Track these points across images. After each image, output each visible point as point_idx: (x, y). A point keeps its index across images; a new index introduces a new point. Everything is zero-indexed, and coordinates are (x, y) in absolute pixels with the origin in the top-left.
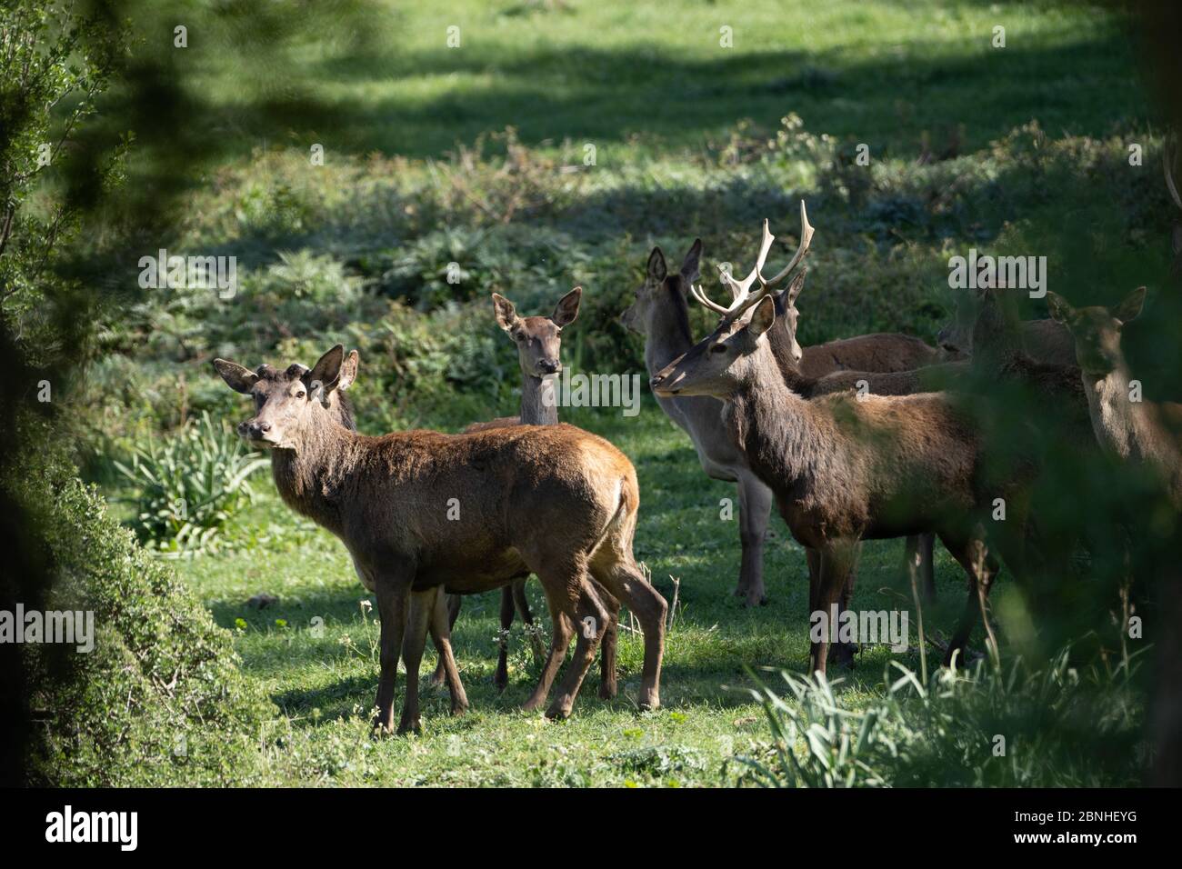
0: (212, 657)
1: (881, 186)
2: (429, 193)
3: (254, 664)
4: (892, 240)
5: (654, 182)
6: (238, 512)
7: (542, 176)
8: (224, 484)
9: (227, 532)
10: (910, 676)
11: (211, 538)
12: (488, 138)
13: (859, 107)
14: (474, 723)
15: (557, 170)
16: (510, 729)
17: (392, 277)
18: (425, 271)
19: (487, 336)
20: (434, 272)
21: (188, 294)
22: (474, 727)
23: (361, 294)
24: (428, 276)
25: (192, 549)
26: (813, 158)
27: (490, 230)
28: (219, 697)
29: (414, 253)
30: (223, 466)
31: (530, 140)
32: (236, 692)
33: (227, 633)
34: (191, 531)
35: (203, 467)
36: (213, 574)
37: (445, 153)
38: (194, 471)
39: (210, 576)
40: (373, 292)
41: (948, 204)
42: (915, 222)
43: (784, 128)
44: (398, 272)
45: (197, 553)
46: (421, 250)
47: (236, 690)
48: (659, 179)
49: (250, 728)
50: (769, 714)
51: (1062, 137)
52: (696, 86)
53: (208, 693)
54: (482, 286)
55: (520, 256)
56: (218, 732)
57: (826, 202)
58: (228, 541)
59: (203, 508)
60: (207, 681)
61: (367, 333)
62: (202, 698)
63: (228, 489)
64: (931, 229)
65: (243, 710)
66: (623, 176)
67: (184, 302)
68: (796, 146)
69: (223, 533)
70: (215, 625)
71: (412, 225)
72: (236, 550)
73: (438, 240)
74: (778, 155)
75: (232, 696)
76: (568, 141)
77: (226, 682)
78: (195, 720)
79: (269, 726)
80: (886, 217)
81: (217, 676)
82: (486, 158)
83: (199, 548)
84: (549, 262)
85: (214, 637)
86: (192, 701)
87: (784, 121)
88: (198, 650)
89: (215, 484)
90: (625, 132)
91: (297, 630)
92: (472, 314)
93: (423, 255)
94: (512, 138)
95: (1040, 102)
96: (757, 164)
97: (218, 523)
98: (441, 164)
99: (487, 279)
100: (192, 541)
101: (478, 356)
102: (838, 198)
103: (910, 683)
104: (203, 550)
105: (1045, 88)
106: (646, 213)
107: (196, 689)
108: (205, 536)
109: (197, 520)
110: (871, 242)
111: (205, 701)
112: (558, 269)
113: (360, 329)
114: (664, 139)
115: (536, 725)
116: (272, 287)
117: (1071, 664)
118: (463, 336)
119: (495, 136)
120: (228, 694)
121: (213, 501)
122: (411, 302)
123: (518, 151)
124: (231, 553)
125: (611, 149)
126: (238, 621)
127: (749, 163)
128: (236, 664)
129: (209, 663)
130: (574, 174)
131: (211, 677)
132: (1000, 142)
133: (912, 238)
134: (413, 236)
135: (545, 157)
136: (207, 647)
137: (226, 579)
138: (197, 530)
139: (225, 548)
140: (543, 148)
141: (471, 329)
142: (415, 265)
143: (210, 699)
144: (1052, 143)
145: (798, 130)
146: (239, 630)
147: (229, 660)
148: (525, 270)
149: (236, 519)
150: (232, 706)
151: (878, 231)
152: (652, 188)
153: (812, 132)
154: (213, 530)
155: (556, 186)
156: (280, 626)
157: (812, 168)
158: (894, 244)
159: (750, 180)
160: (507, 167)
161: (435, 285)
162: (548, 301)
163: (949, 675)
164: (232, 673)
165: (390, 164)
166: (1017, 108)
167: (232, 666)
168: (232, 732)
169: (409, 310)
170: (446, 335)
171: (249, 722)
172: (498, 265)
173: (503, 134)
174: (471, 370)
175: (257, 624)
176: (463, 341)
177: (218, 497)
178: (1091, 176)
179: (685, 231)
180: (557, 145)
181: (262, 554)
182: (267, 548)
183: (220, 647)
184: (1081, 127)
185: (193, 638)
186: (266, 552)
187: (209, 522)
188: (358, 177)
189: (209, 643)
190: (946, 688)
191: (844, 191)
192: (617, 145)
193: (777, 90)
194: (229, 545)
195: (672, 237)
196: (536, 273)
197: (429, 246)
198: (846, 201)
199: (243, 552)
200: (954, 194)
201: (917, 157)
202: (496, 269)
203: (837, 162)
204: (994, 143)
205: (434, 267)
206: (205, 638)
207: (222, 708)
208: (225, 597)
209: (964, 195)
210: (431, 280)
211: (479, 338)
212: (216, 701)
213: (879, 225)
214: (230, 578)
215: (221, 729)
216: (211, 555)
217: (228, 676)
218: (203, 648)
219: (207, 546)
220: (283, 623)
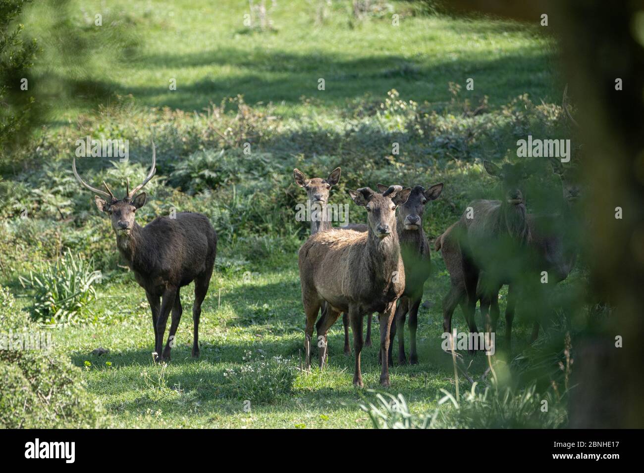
0: (70, 382)
1: (442, 129)
2: (194, 131)
3: (95, 388)
4: (447, 159)
5: (318, 126)
6: (88, 304)
7: (257, 121)
8: (80, 288)
9: (82, 314)
10: (449, 396)
11: (73, 317)
12: (228, 100)
13: (430, 86)
14: (213, 419)
15: (265, 119)
16: (233, 423)
17: (174, 175)
18: (193, 173)
19: (225, 208)
20: (197, 173)
21: (63, 184)
22: (214, 422)
23: (157, 185)
24: (193, 175)
25: (62, 323)
26: (404, 113)
27: (228, 151)
28: (74, 404)
29: (187, 162)
30: (80, 278)
31: (251, 101)
32: (84, 402)
33: (79, 369)
34: (62, 313)
35: (69, 278)
36: (74, 336)
37: (204, 109)
38: (64, 280)
39: (72, 337)
40: (163, 183)
41: (477, 140)
42: (460, 149)
43: (389, 97)
44: (177, 173)
45: (66, 325)
46: (191, 161)
47: (83, 401)
48: (320, 124)
49: (91, 421)
50: (371, 417)
51: (540, 104)
52: (342, 73)
53: (68, 402)
54: (223, 182)
55: (243, 165)
56: (73, 423)
57: (411, 137)
58: (83, 319)
59: (69, 300)
60: (68, 396)
61: (160, 206)
62: (65, 405)
63: (82, 291)
64: (468, 153)
65: (87, 412)
66: (301, 122)
67: (61, 188)
68: (396, 108)
69: (80, 314)
70: (72, 365)
71: (185, 147)
72: (87, 324)
73: (199, 156)
74: (386, 112)
75: (81, 404)
76: (271, 103)
77: (78, 396)
78: (61, 416)
79: (101, 420)
80: (444, 146)
81: (73, 393)
82: (226, 112)
83: (66, 322)
84: (260, 168)
85: (72, 371)
86: (59, 406)
87: (389, 93)
88: (63, 379)
89: (75, 288)
90: (302, 98)
91: (118, 369)
92: (217, 196)
93: (191, 164)
94: (241, 101)
95: (529, 84)
96: (375, 117)
97: (77, 308)
98: (201, 115)
99: (225, 177)
100: (62, 318)
101: (220, 219)
102: (417, 135)
103: (449, 400)
104: (69, 323)
105: (532, 77)
106: (313, 142)
107: (62, 401)
108: (70, 316)
109: (65, 307)
110: (435, 160)
111: (67, 406)
112: (264, 172)
113: (156, 204)
114: (323, 102)
115: (247, 421)
116: (108, 181)
117: (536, 391)
118: (212, 208)
119: (231, 100)
120: (79, 403)
121: (75, 297)
122: (184, 190)
123: (244, 108)
124: (84, 325)
125: (294, 108)
126: (86, 362)
127: (370, 116)
128: (84, 387)
129: (69, 386)
130: (274, 120)
131: (69, 393)
132: (507, 106)
133: (457, 158)
134: (186, 154)
135: (259, 112)
136: (68, 377)
137: (81, 339)
138: (66, 313)
139: (81, 322)
140: (257, 106)
141: (217, 205)
142: (187, 169)
143: (69, 406)
144: (534, 107)
145: (397, 99)
146: (86, 367)
147: (79, 384)
148: (246, 172)
149: (87, 307)
150: (81, 409)
151: (439, 153)
152: (316, 129)
153: (404, 100)
154: (75, 312)
155: (265, 127)
156: (108, 365)
157: (404, 118)
158: (448, 161)
159: (370, 125)
160: (238, 116)
161: (198, 180)
162: (258, 190)
163: (471, 397)
164: (81, 391)
165: (174, 114)
166: (518, 87)
167: (81, 388)
168: (81, 423)
169: (183, 194)
170: (203, 208)
171: (90, 418)
172: (232, 170)
173: (236, 99)
174: (216, 226)
175: (97, 364)
176: (212, 211)
177: (78, 294)
178: (555, 125)
179: (334, 153)
180: (265, 105)
181: (101, 326)
182: (103, 323)
183: (75, 377)
184: (550, 98)
185: (60, 372)
186: (103, 325)
187: (72, 308)
188: (158, 120)
189: (69, 375)
190: (468, 403)
191: (421, 132)
192: (298, 105)
193: (386, 76)
194: (83, 321)
195: (327, 155)
196: (253, 174)
197: (195, 159)
198: (422, 137)
199: (91, 325)
200: (480, 134)
201: (461, 114)
202: (231, 172)
203: (418, 115)
204: (503, 107)
205: (197, 171)
206: (67, 372)
207: (75, 410)
208: (80, 349)
209: (487, 135)
210: (196, 177)
211: (220, 210)
212: (72, 406)
213: (439, 150)
214: (83, 339)
215: (75, 422)
216: (73, 326)
217: (79, 393)
218: (65, 377)
219: (70, 321)
220: (110, 363)
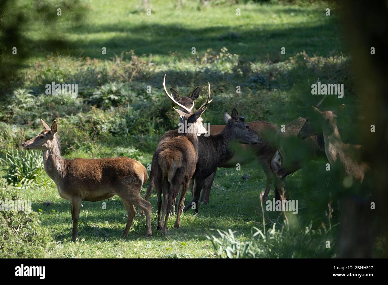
0: (31, 221)
1: (254, 71)
2: (105, 71)
3: (45, 224)
4: (257, 89)
5: (179, 69)
6: (41, 174)
7: (142, 66)
8: (36, 165)
9: (37, 181)
10: (259, 232)
11: (32, 183)
12: (125, 53)
13: (247, 45)
14: (116, 244)
15: (147, 64)
16: (128, 247)
17: (92, 98)
19: (123, 118)
20: (107, 97)
21: (25, 103)
22: (117, 246)
23: (82, 104)
24: (104, 98)
25: (25, 186)
26: (232, 62)
27: (125, 83)
28: (33, 234)
29: (100, 90)
30: (36, 159)
31: (139, 54)
32: (39, 233)
33: (36, 213)
34: (25, 180)
35: (29, 159)
36: (32, 194)
37: (111, 58)
38: (26, 160)
39: (31, 195)
40: (86, 102)
41: (275, 77)
42: (265, 84)
43: (221, 52)
44: (94, 97)
45: (27, 187)
46: (103, 90)
47: (39, 232)
48: (180, 68)
49: (43, 245)
50: (213, 243)
51: (313, 56)
52: (193, 37)
53: (30, 233)
54: (122, 102)
55: (135, 92)
56: (33, 246)
57: (235, 76)
58: (37, 184)
59: (29, 173)
60: (29, 229)
61: (84, 116)
62: (27, 234)
63: (37, 167)
64: (270, 86)
65: (41, 239)
66: (169, 67)
67: (24, 105)
68: (226, 58)
70: (32, 211)
71: (99, 81)
72: (40, 187)
73: (108, 86)
74: (220, 61)
75: (37, 234)
76: (151, 55)
77: (35, 229)
78: (25, 242)
79: (49, 244)
80: (255, 81)
81: (33, 227)
82: (124, 60)
83: (27, 186)
84: (144, 94)
85: (32, 215)
86: (24, 236)
87: (222, 50)
88: (26, 219)
89: (33, 165)
90: (170, 52)
91: (59, 213)
92: (119, 111)
94: (133, 53)
95: (306, 45)
96: (213, 63)
97: (34, 178)
98: (109, 61)
99: (124, 99)
100: (25, 183)
101: (120, 124)
102: (239, 75)
103: (259, 234)
104: (29, 186)
105: (308, 40)
106: (176, 78)
107: (26, 232)
108: (30, 182)
109: (27, 176)
110: (250, 90)
111: (28, 235)
112: (147, 96)
113: (82, 115)
114: (182, 55)
115: (137, 245)
116: (53, 101)
118: (116, 118)
119: (127, 53)
120: (36, 233)
121: (32, 170)
122: (98, 107)
123: (135, 58)
124: (38, 187)
125: (165, 58)
126: (39, 210)
127: (210, 63)
128: (39, 224)
129: (30, 223)
130: (153, 65)
131: (30, 228)
132: (293, 58)
133: (263, 89)
134: (100, 85)
135: (143, 60)
136: (29, 218)
137: (36, 196)
138: (27, 180)
139: (36, 186)
140: (143, 57)
141: (118, 116)
142: (100, 94)
143: (30, 235)
144: (309, 59)
145: (226, 52)
146: (40, 213)
147: (36, 222)
148: (136, 97)
149: (40, 177)
150: (37, 237)
151: (252, 86)
152: (178, 71)
153: (231, 53)
154: (32, 180)
155: (147, 69)
156: (53, 212)
157: (231, 64)
158: (257, 91)
159: (211, 68)
160: (131, 62)
161: (107, 101)
162: (143, 107)
163: (273, 231)
164: (38, 226)
165: (93, 61)
166: (299, 47)
167: (38, 224)
168: (37, 246)
169: (98, 109)
170: (110, 118)
171: (43, 243)
172: (127, 95)
173: (130, 52)
174: (118, 129)
175: (46, 211)
176: (115, 120)
177: (34, 169)
178: (323, 70)
179: (189, 85)
180: (148, 56)
181: (48, 188)
182: (50, 186)
183: (34, 218)
184: (319, 54)
185: (25, 215)
186: (50, 188)
187: (31, 177)
188: (83, 65)
189: (30, 217)
190: (271, 236)
191: (241, 73)
192: (167, 56)
193: (220, 39)
194: (37, 185)
195: (185, 87)
196: (140, 98)
197: (105, 88)
198: (242, 76)
199: (42, 187)
200: (277, 74)
201: (266, 62)
203: (240, 63)
204: (291, 58)
205: (106, 95)
206: (29, 215)
207: (34, 238)
208: (36, 202)
209: (281, 75)
210: (105, 99)
211: (120, 119)
212: (32, 235)
213: (253, 84)
215: (34, 245)
216: (32, 188)
217: (36, 227)
218: (28, 218)
219: (30, 185)
220: (54, 211)
